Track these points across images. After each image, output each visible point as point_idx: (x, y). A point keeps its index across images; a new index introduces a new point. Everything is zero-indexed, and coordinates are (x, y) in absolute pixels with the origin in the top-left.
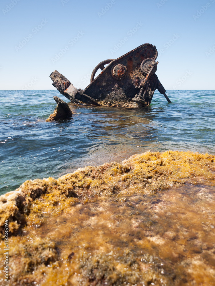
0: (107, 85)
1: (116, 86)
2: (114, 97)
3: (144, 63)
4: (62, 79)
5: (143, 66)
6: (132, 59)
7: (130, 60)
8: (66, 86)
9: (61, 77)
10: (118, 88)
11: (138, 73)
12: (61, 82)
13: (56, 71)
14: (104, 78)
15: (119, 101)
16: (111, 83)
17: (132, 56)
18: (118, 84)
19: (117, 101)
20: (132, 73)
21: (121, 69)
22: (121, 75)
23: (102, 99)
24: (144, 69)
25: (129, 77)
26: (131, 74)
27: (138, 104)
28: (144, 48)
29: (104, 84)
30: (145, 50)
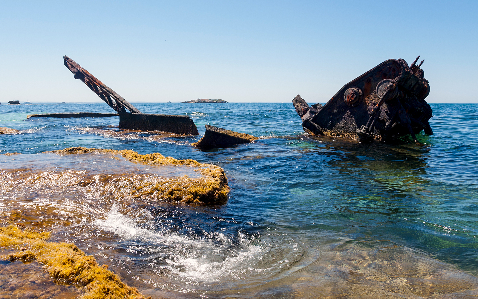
0: (339, 113)
1: (347, 114)
2: (344, 127)
3: (379, 86)
4: (301, 105)
5: (378, 90)
6: (370, 80)
7: (369, 81)
8: (303, 112)
9: (301, 102)
10: (349, 116)
11: (376, 98)
12: (300, 108)
13: (298, 96)
14: (337, 104)
15: (349, 133)
16: (342, 110)
17: (372, 76)
18: (350, 111)
19: (346, 131)
20: (369, 98)
21: (351, 94)
22: (351, 100)
23: (331, 128)
24: (378, 92)
25: (364, 103)
26: (366, 99)
27: (360, 137)
28: (389, 65)
29: (335, 111)
30: (390, 68)
